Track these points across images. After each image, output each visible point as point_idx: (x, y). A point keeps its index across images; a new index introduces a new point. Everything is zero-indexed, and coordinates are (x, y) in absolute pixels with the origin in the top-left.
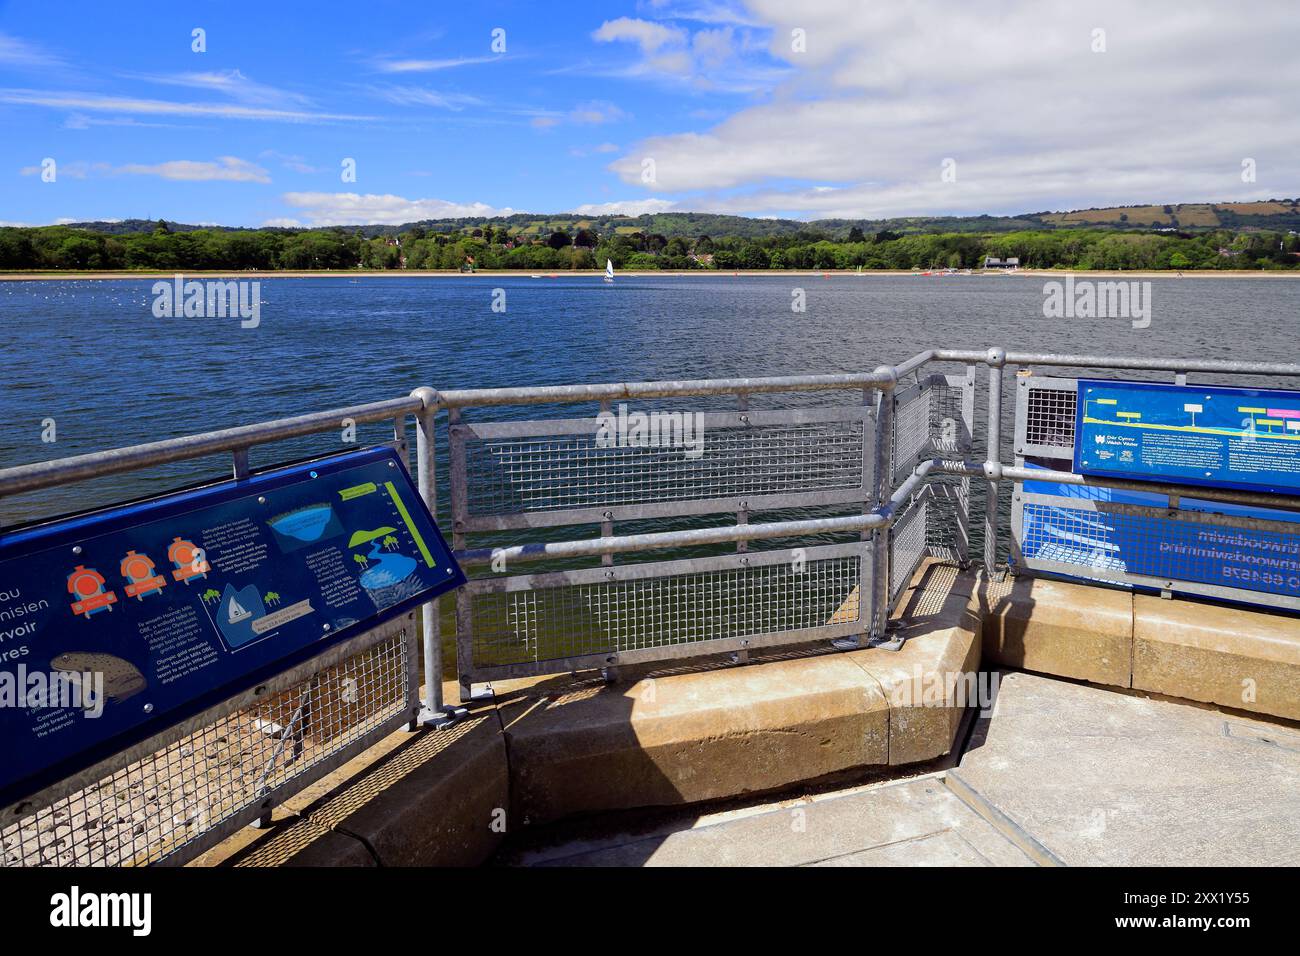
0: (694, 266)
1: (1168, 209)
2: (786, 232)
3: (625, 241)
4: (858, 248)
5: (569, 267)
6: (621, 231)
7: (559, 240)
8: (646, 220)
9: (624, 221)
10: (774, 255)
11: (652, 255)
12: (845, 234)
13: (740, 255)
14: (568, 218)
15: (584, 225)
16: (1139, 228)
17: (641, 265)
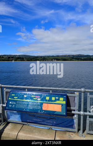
0: (24, 61)
1: (69, 55)
2: (34, 57)
3: (17, 58)
4: (41, 59)
5: (10, 61)
6: (16, 57)
7: (9, 58)
8: (19, 55)
9: (17, 56)
10: (33, 59)
11: (20, 59)
12: (40, 57)
13: (29, 59)
14: (10, 55)
15: (12, 56)
16: (66, 57)
17: (18, 61)
